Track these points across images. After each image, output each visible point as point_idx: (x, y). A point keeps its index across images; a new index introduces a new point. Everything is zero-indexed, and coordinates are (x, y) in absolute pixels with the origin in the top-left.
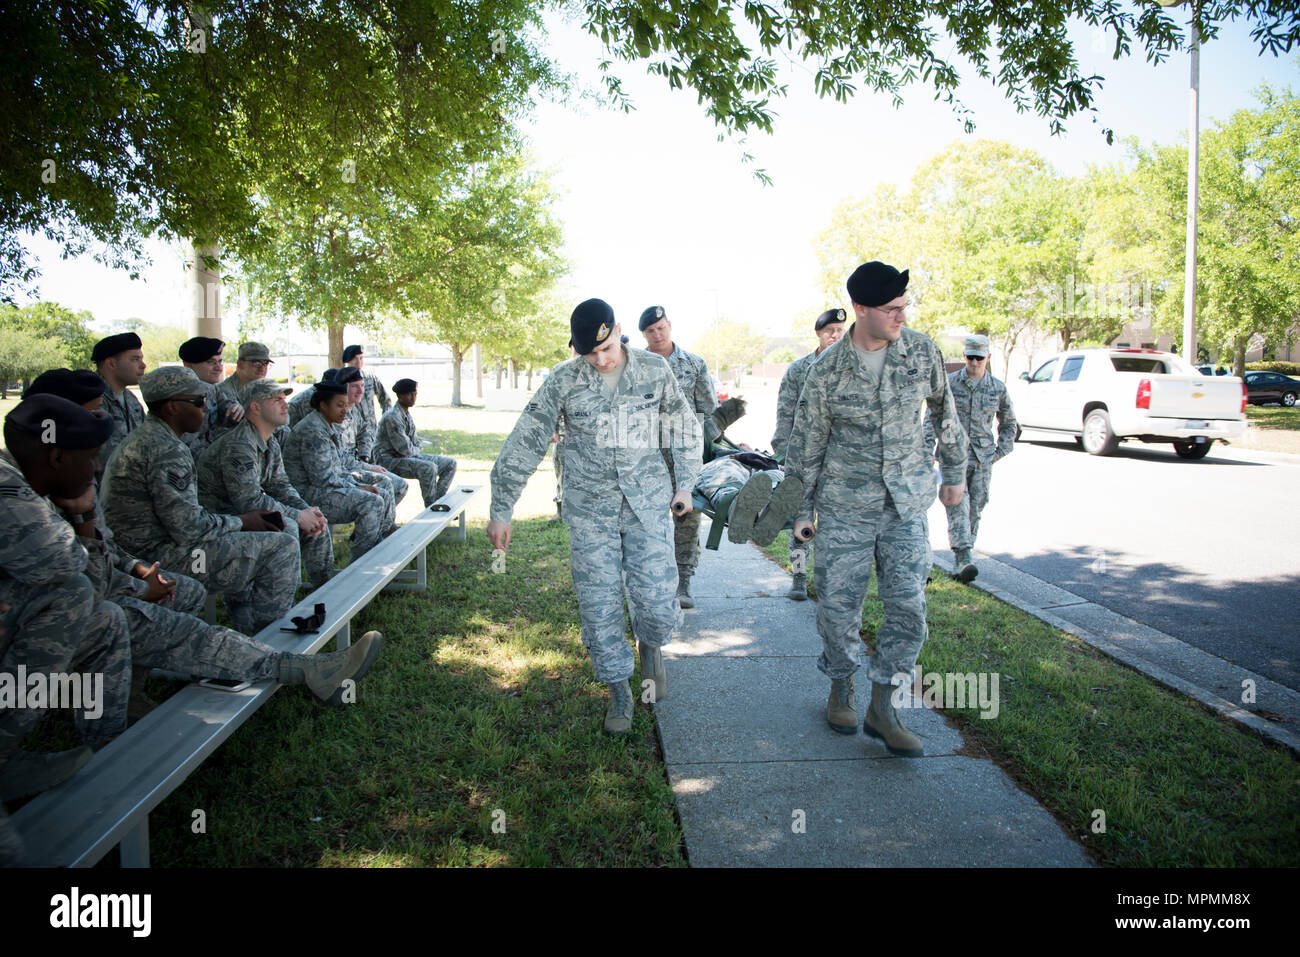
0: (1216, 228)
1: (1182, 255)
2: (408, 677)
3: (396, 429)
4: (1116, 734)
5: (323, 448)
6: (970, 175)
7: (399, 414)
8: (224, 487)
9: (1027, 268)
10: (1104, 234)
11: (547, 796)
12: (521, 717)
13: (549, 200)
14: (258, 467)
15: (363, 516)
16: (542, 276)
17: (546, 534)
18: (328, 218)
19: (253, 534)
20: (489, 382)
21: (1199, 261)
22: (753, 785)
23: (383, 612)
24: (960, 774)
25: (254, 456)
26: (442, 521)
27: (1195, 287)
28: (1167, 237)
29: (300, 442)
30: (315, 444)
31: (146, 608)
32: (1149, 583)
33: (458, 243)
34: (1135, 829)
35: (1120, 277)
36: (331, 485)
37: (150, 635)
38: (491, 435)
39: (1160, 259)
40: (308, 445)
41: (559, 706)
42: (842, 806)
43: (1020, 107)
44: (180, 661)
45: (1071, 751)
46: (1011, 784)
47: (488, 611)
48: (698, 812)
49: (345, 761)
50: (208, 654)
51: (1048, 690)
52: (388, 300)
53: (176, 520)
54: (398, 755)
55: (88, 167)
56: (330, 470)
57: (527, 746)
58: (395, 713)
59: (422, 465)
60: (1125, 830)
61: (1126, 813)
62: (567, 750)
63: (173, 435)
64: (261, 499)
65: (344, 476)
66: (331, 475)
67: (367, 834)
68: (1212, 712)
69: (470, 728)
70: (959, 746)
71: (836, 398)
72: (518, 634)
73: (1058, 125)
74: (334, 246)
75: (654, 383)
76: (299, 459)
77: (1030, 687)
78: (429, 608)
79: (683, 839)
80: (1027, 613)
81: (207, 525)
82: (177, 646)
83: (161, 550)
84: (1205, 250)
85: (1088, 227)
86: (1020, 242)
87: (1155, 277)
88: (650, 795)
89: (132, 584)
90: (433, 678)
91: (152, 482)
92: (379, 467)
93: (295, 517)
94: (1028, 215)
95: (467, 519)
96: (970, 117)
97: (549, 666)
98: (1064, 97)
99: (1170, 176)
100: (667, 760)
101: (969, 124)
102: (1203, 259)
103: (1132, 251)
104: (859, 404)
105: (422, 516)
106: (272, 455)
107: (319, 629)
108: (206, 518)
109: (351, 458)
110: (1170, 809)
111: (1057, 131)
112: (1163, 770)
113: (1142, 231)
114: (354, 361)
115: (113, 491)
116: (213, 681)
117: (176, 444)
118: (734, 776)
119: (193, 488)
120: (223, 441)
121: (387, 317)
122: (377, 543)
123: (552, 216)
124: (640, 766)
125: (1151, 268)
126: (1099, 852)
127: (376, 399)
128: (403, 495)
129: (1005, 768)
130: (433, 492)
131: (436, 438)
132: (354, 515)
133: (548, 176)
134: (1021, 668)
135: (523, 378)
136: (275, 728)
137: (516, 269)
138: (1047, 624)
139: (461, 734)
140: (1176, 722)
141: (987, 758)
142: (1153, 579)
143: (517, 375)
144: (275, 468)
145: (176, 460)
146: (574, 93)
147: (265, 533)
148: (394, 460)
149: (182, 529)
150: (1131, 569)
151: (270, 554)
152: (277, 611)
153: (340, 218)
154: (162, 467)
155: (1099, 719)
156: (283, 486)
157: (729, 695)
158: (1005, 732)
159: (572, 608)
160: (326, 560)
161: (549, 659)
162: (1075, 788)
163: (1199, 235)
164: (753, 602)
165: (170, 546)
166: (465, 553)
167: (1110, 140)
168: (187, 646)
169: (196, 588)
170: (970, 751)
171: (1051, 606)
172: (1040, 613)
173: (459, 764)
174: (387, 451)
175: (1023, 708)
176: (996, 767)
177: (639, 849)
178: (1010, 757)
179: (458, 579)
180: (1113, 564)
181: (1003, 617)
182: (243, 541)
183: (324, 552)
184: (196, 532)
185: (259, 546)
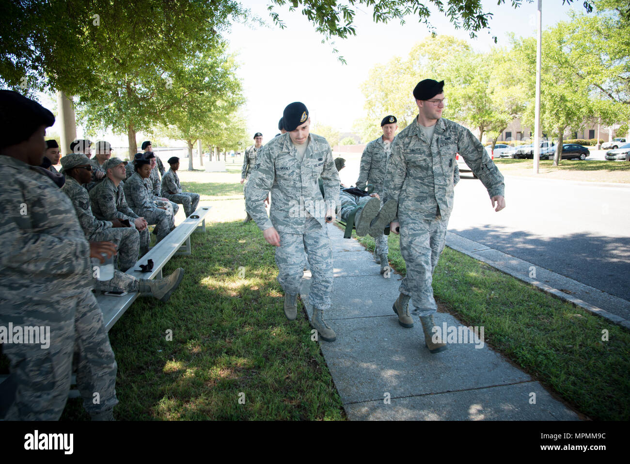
0: (550, 77)
1: (534, 90)
2: (189, 292)
3: (170, 181)
4: (501, 301)
5: (141, 190)
6: (436, 51)
7: (171, 174)
8: (99, 209)
9: (463, 97)
10: (498, 81)
12: (243, 306)
13: (234, 68)
14: (114, 199)
15: (161, 221)
16: (232, 106)
17: (243, 228)
19: (118, 229)
20: (206, 158)
21: (542, 92)
22: (348, 328)
25: (113, 194)
26: (195, 224)
27: (540, 105)
28: (527, 81)
29: (130, 188)
30: (137, 188)
32: (517, 240)
33: (190, 90)
34: (508, 336)
35: (506, 101)
36: (146, 207)
38: (210, 184)
39: (524, 91)
40: (134, 189)
41: (260, 300)
42: (387, 334)
43: (456, 27)
45: (483, 307)
47: (221, 262)
51: (473, 284)
52: (157, 119)
53: (84, 223)
54: (191, 323)
56: (145, 200)
57: (248, 317)
58: (186, 307)
59: (184, 197)
60: (504, 336)
61: (505, 330)
62: (266, 318)
64: (117, 214)
65: (151, 203)
66: (145, 202)
67: (184, 354)
68: (542, 290)
69: (222, 311)
71: (408, 151)
73: (473, 34)
75: (323, 152)
76: (131, 195)
77: (465, 283)
78: (194, 262)
79: (320, 349)
80: (464, 254)
81: (98, 225)
84: (545, 87)
85: (491, 77)
86: (459, 85)
87: (522, 100)
88: (304, 333)
90: (201, 291)
92: (165, 199)
93: (133, 222)
94: (463, 71)
95: (206, 222)
96: (434, 30)
97: (253, 284)
98: (475, 22)
99: (529, 52)
101: (434, 33)
102: (543, 91)
103: (512, 88)
104: (421, 154)
105: (186, 221)
106: (120, 194)
107: (152, 270)
108: (97, 222)
109: (152, 194)
110: (523, 327)
112: (520, 313)
113: (516, 79)
114: (147, 149)
116: (110, 292)
117: (81, 188)
119: (90, 208)
120: (97, 187)
121: (157, 128)
122: (168, 234)
123: (236, 76)
124: (298, 322)
125: (520, 96)
126: (493, 345)
128: (177, 211)
129: (455, 316)
130: (190, 210)
132: (157, 221)
133: (233, 56)
134: (461, 276)
135: (222, 156)
136: (133, 315)
137: (219, 103)
138: (473, 258)
139: (219, 314)
140: (526, 294)
141: (447, 312)
142: (518, 238)
143: (218, 154)
144: (122, 199)
145: (82, 196)
146: (249, 19)
147: (123, 228)
148: (170, 195)
149: (87, 227)
151: (127, 238)
152: (131, 263)
154: (76, 199)
155: (495, 295)
156: (126, 208)
157: (335, 293)
158: (455, 302)
160: (147, 241)
161: (253, 281)
163: (541, 80)
164: (342, 254)
166: (206, 238)
167: (496, 41)
170: (440, 310)
171: (475, 251)
172: (470, 254)
173: (219, 326)
174: (167, 192)
175: (463, 292)
176: (452, 316)
177: (302, 354)
178: (457, 311)
179: (205, 249)
180: (501, 231)
181: (454, 255)
182: (114, 232)
183: (146, 237)
184: (93, 228)
185: (121, 234)
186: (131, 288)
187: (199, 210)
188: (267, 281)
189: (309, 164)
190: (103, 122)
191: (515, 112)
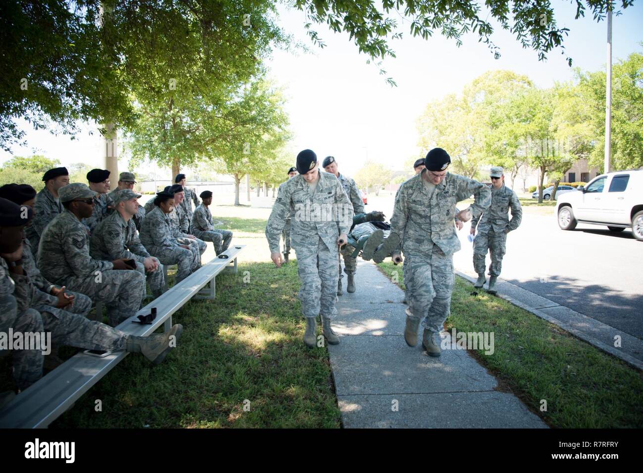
0: (621, 113)
1: (603, 127)
2: (202, 346)
3: (201, 216)
4: (581, 380)
5: (161, 226)
7: (203, 209)
8: (105, 246)
9: (523, 135)
10: (562, 117)
11: (272, 414)
12: (260, 368)
13: (282, 102)
15: (181, 261)
16: (279, 141)
17: (278, 270)
18: (172, 112)
19: (119, 271)
20: (253, 194)
21: (612, 130)
22: (383, 408)
23: (192, 311)
24: (496, 402)
25: (120, 230)
26: (224, 263)
27: (610, 143)
28: (595, 118)
29: (149, 223)
30: (156, 224)
31: (56, 312)
32: (592, 296)
33: (237, 124)
35: (571, 139)
36: (165, 245)
37: (57, 326)
38: (254, 220)
39: (592, 130)
40: (153, 225)
41: (281, 362)
42: (432, 420)
43: (524, 46)
44: (73, 340)
46: (525, 408)
47: (246, 310)
48: (353, 423)
49: (165, 393)
50: (89, 336)
51: (543, 354)
52: (202, 152)
53: (76, 264)
54: (194, 389)
55: (47, 84)
56: (164, 238)
57: (262, 385)
58: (194, 366)
59: (215, 235)
63: (76, 219)
64: (124, 253)
65: (172, 240)
66: (165, 240)
69: (232, 374)
70: (496, 385)
71: (411, 201)
72: (261, 322)
73: (543, 55)
74: (175, 126)
75: (332, 187)
76: (149, 231)
77: (533, 353)
78: (215, 308)
80: (529, 312)
81: (94, 267)
82: (72, 332)
83: (69, 280)
84: (615, 124)
85: (554, 114)
86: (520, 122)
87: (589, 139)
88: (327, 413)
89: (48, 298)
90: (215, 346)
91: (64, 244)
92: (192, 236)
93: (142, 262)
94: (524, 108)
95: (238, 262)
96: (498, 50)
97: (276, 340)
98: (547, 40)
99: (597, 87)
100: (338, 393)
101: (497, 54)
102: (614, 129)
103: (577, 125)
104: (421, 205)
105: (214, 261)
106: (131, 229)
107: (153, 322)
108: (93, 263)
109: (177, 231)
111: (542, 58)
112: (610, 401)
113: (582, 116)
114: (181, 182)
115: (44, 249)
116: (91, 351)
117: (77, 224)
118: (373, 403)
119: (87, 248)
121: (202, 161)
122: (189, 274)
123: (283, 110)
124: (322, 396)
125: (587, 134)
127: (192, 201)
128: (204, 250)
129: (521, 398)
130: (220, 248)
131: (226, 221)
132: (177, 261)
133: (281, 90)
134: (527, 342)
135: (270, 192)
137: (266, 137)
138: (540, 318)
139: (228, 379)
140: (614, 373)
141: (511, 393)
142: (593, 294)
143: (267, 190)
144: (133, 235)
145: (77, 232)
146: (292, 45)
147: (125, 271)
148: (200, 232)
149: (80, 268)
150: (582, 288)
151: (128, 282)
152: (131, 312)
153: (178, 112)
154: (69, 236)
155: (571, 371)
156: (138, 245)
157: (371, 356)
158: (520, 378)
159: (290, 309)
160: (161, 284)
161: (276, 336)
162: (561, 411)
163: (612, 117)
164: (384, 306)
165: (74, 278)
166: (236, 280)
167: (570, 64)
168: (78, 332)
169: (86, 300)
170: (502, 389)
171: (541, 307)
172: (535, 312)
173: (225, 395)
174: (197, 228)
175: (530, 365)
176: (516, 398)
178: (524, 392)
179: (232, 293)
180: (572, 285)
181: (516, 314)
182: (113, 275)
183: (159, 280)
184: (88, 270)
185: (121, 277)
186: (116, 345)
187: (231, 248)
188: (293, 337)
189: (320, 197)
190: (147, 155)
191: (581, 151)
